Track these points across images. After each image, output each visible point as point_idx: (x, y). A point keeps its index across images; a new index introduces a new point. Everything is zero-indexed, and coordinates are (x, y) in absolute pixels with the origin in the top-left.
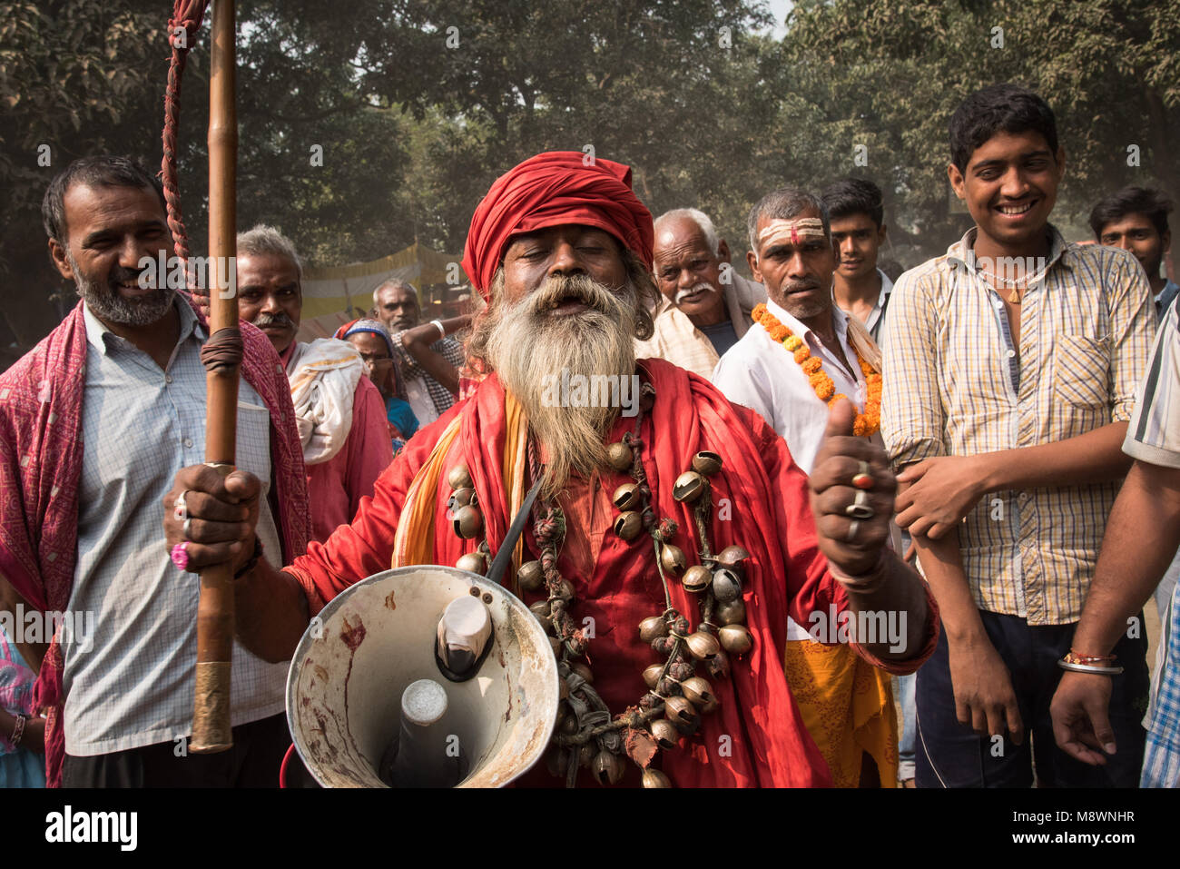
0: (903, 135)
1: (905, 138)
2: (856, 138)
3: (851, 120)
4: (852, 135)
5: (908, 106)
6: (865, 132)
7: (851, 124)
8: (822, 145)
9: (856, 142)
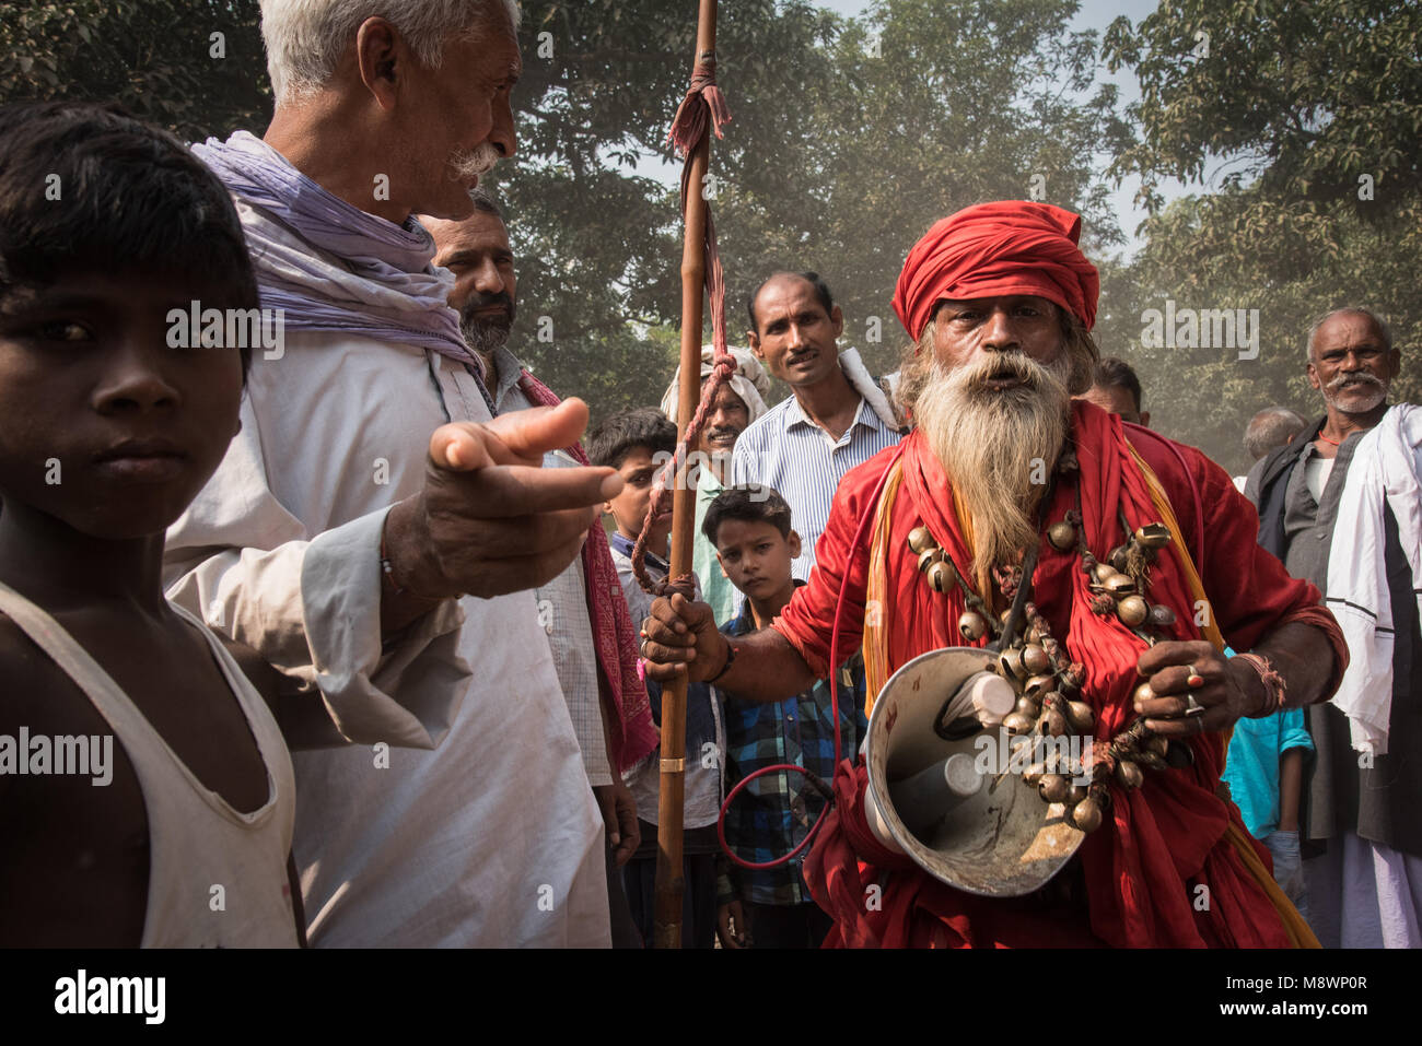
0: (1289, 383)
1: (1292, 386)
2: (1228, 385)
3: (1221, 364)
4: (1224, 381)
5: (1294, 345)
6: (1240, 378)
7: (1222, 368)
8: (1184, 392)
9: (1228, 390)
